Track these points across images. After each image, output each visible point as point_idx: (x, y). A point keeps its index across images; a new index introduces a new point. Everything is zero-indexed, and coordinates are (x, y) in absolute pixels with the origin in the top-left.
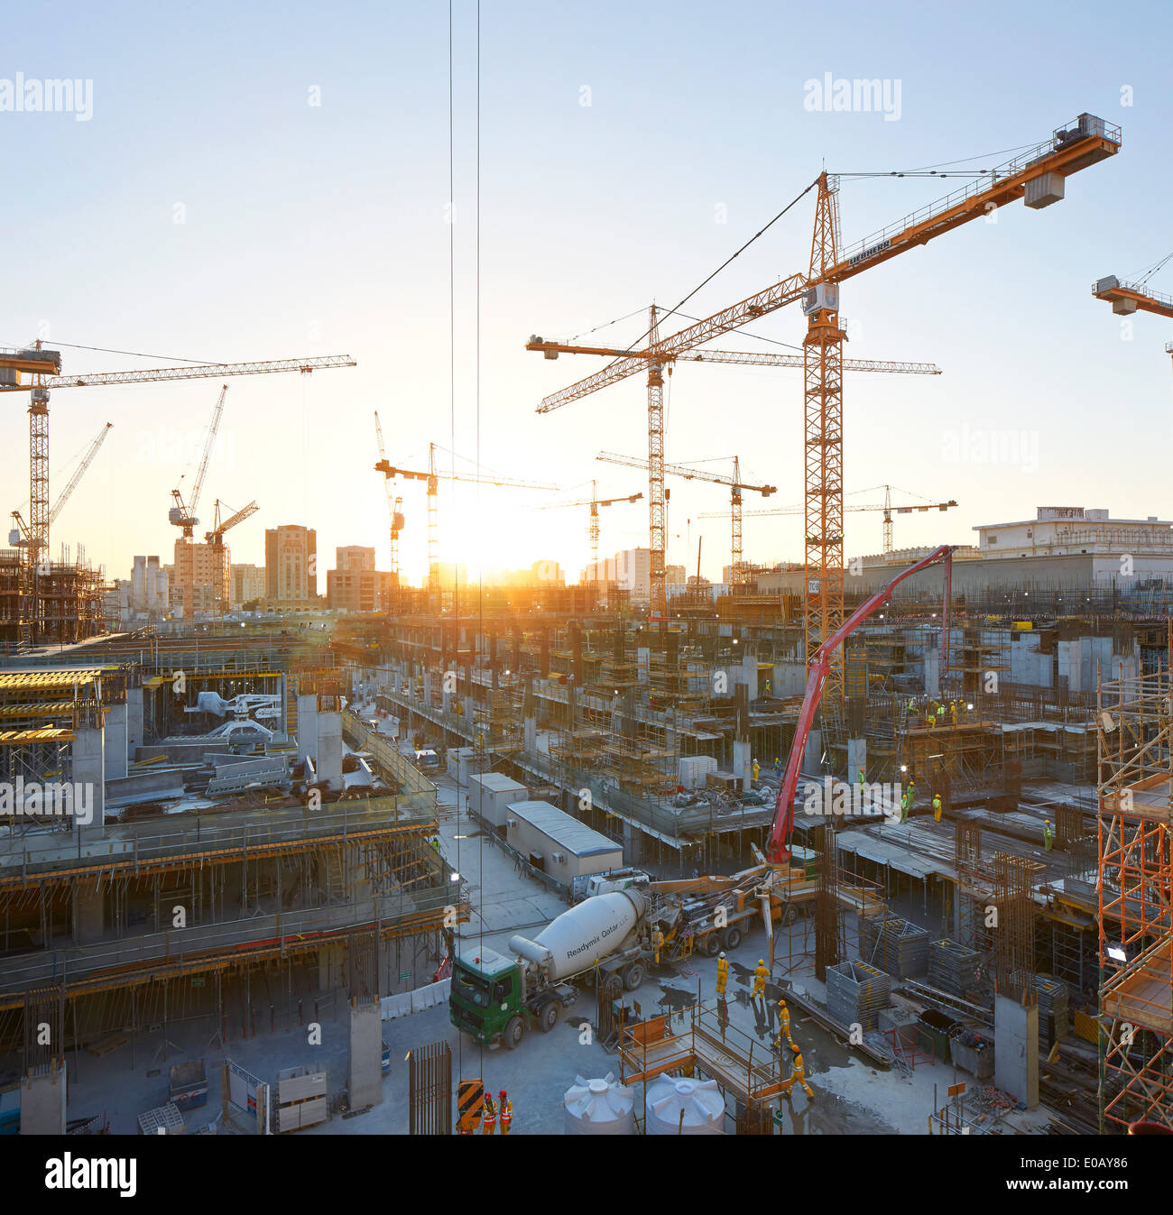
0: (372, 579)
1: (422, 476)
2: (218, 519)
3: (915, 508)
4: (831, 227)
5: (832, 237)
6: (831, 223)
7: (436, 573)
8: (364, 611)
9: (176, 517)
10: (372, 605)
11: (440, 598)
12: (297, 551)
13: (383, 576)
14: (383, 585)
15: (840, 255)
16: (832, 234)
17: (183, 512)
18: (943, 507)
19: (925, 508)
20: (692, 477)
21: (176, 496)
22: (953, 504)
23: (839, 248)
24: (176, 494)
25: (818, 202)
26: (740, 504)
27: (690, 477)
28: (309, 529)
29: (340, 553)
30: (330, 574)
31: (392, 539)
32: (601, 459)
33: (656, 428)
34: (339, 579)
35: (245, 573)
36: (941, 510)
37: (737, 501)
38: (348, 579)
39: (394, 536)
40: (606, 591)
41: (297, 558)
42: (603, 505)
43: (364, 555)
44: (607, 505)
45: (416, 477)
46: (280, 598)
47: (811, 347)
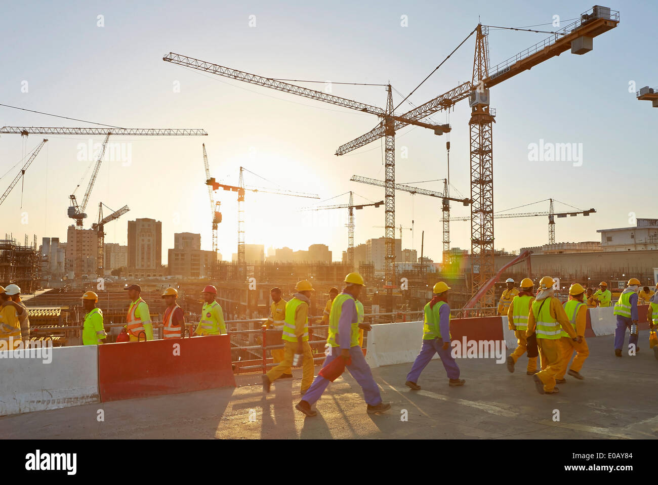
0: (199, 256)
1: (235, 189)
2: (101, 215)
3: (568, 214)
4: (484, 56)
5: (485, 61)
6: (484, 53)
7: (243, 253)
8: (193, 278)
9: (72, 213)
10: (199, 273)
11: (246, 270)
12: (149, 236)
13: (207, 253)
14: (206, 260)
15: (489, 71)
16: (485, 60)
17: (77, 210)
18: (586, 213)
19: (574, 214)
20: (416, 192)
21: (72, 199)
22: (593, 211)
23: (489, 68)
24: (73, 197)
25: (477, 41)
26: (449, 211)
27: (413, 193)
28: (157, 221)
29: (178, 237)
30: (170, 251)
31: (213, 229)
32: (353, 180)
33: (390, 163)
34: (177, 255)
35: (112, 249)
36: (584, 215)
37: (446, 208)
38: (183, 255)
39: (215, 227)
40: (358, 267)
41: (149, 240)
42: (357, 209)
43: (193, 239)
44: (360, 209)
45: (231, 189)
46: (137, 268)
47: (474, 125)
